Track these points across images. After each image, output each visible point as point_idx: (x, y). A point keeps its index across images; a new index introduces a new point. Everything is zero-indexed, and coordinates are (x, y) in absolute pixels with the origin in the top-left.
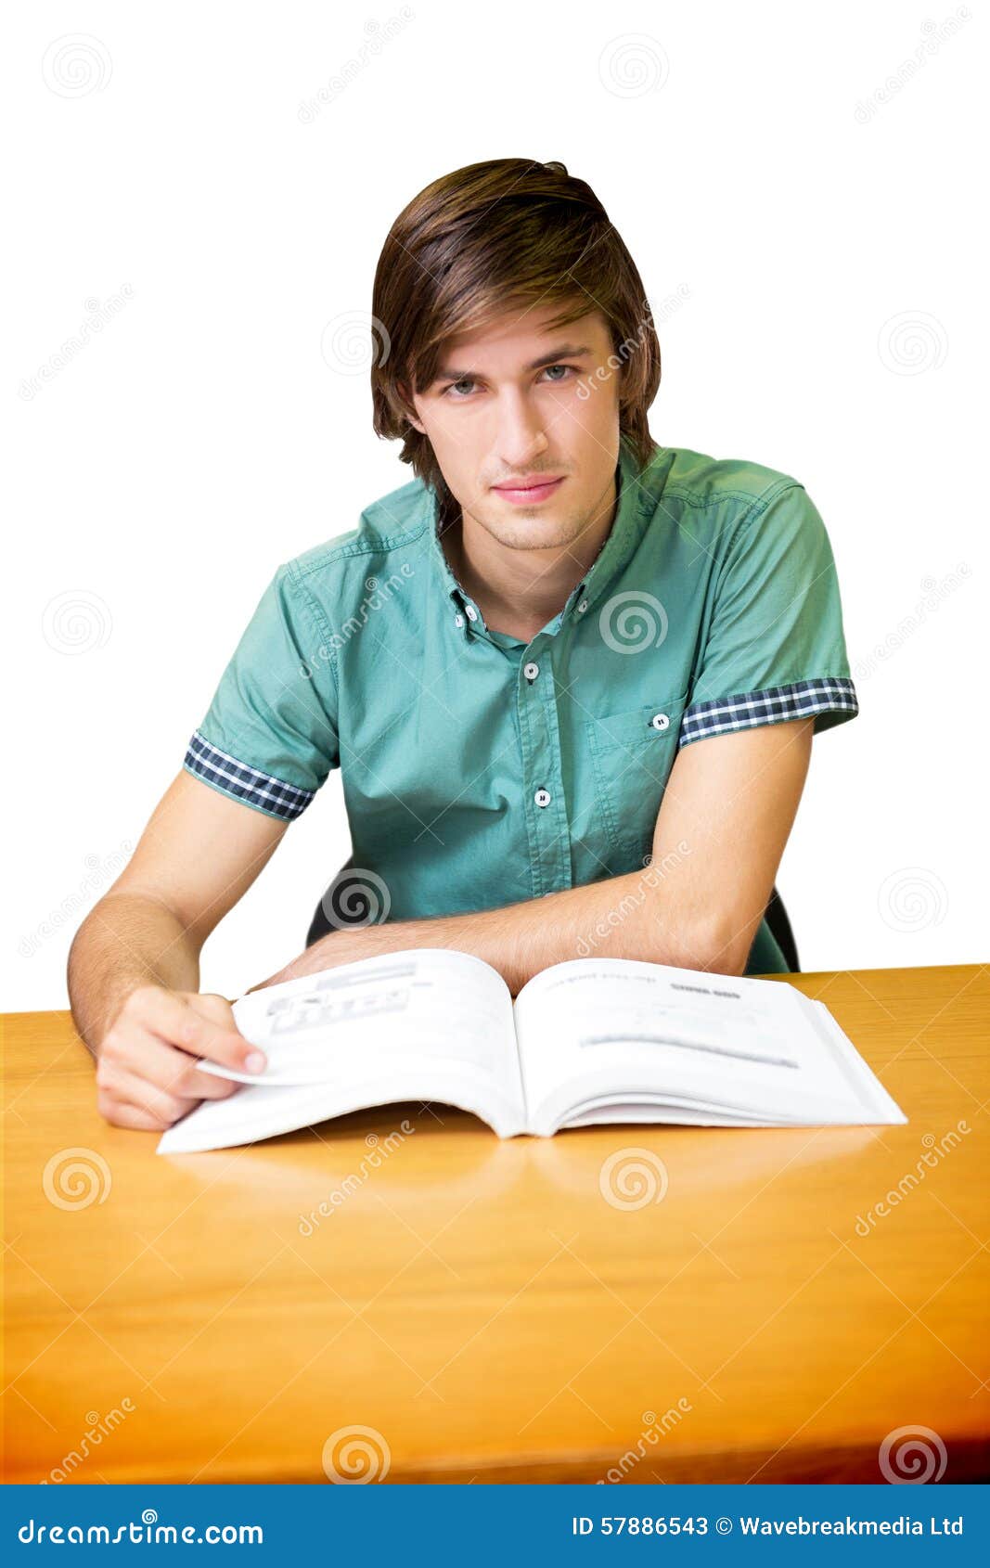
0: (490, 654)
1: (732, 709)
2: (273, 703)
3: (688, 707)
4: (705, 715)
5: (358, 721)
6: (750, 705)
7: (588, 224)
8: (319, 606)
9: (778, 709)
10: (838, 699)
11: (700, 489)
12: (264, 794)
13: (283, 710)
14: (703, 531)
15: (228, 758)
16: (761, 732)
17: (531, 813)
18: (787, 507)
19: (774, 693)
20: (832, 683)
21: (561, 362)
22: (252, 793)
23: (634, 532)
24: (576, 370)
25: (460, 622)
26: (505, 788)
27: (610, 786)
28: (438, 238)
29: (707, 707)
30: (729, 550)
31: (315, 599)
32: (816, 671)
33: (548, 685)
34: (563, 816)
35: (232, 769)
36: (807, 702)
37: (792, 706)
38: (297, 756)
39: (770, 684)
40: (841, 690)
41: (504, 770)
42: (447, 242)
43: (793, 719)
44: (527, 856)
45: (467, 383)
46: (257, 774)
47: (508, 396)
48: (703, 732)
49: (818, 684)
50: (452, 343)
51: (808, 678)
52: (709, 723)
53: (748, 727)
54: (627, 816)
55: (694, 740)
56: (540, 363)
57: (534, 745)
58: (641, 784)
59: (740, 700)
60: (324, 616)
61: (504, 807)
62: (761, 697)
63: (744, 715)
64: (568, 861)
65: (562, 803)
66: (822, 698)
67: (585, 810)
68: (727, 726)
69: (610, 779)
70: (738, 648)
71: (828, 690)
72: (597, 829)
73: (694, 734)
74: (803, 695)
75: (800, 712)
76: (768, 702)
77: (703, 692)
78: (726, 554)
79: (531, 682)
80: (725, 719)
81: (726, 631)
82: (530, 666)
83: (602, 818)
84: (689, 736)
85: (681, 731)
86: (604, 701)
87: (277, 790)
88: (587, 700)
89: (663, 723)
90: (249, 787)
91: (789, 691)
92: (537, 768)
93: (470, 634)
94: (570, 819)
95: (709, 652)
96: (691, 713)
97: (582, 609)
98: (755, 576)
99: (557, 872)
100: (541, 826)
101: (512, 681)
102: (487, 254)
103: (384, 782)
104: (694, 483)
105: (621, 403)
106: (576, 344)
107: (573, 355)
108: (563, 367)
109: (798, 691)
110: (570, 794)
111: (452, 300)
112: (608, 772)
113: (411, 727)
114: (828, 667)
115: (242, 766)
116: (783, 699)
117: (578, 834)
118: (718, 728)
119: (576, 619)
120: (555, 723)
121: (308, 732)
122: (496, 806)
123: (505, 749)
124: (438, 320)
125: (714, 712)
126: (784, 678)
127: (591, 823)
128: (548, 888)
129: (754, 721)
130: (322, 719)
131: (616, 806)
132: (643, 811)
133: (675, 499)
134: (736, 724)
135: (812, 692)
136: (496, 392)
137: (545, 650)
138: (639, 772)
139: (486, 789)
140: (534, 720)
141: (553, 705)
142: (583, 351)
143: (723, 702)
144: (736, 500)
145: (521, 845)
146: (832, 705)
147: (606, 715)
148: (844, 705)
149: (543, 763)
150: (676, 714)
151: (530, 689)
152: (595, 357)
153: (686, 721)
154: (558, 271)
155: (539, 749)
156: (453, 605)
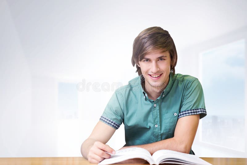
0: (149, 102)
1: (187, 112)
2: (114, 110)
3: (180, 112)
4: (182, 113)
5: (127, 113)
6: (190, 112)
7: (168, 37)
8: (122, 95)
9: (194, 112)
10: (204, 111)
11: (182, 79)
12: (112, 124)
13: (116, 111)
14: (182, 85)
15: (107, 118)
16: (192, 116)
17: (154, 128)
18: (195, 81)
19: (193, 110)
20: (203, 109)
21: (162, 58)
22: (110, 124)
23: (171, 85)
24: (164, 59)
25: (144, 97)
26: (150, 125)
27: (167, 124)
28: (145, 38)
29: (183, 112)
30: (186, 87)
31: (121, 94)
32: (200, 107)
33: (158, 108)
34: (160, 129)
35: (107, 120)
36: (199, 112)
37: (196, 112)
38: (118, 118)
39: (193, 108)
40: (204, 110)
41: (150, 122)
42: (146, 39)
43: (196, 114)
44: (154, 136)
45: (148, 60)
46: (112, 121)
47: (154, 62)
48: (182, 116)
49: (201, 109)
50: (146, 54)
51: (199, 108)
52: (183, 114)
53: (189, 115)
54: (170, 129)
55: (181, 117)
56: (159, 58)
57: (155, 117)
58: (172, 124)
59: (188, 111)
60: (123, 96)
61: (150, 128)
62: (191, 110)
63: (189, 113)
64: (160, 137)
65: (159, 127)
66: (201, 111)
67: (163, 128)
68: (186, 115)
69: (167, 123)
70: (188, 103)
71: (202, 110)
72: (165, 131)
73: (181, 116)
74: (198, 111)
75: (198, 113)
76: (192, 111)
77: (182, 110)
78: (186, 88)
79: (155, 107)
80: (186, 114)
81: (186, 100)
82: (155, 105)
83: (166, 130)
84: (180, 117)
85: (179, 116)
86: (166, 111)
87: (114, 124)
88: (164, 110)
89: (176, 114)
90: (110, 123)
91: (196, 110)
92: (156, 121)
93: (146, 99)
94: (161, 130)
95: (183, 103)
96: (180, 113)
97: (163, 96)
98: (190, 91)
99: (159, 139)
100: (156, 130)
101: (152, 107)
102: (152, 41)
103: (131, 123)
104: (181, 78)
105: (171, 65)
106: (165, 56)
107: (164, 57)
108: (162, 59)
109: (197, 110)
110: (161, 125)
111: (147, 47)
112: (167, 122)
113: (136, 114)
114: (202, 107)
115: (109, 119)
116: (195, 111)
117: (162, 132)
118: (185, 115)
119: (162, 98)
120: (159, 114)
121: (119, 115)
122: (148, 128)
123: (150, 118)
124: (144, 50)
125: (184, 113)
126: (195, 108)
127: (164, 130)
128: (157, 141)
129: (190, 114)
130: (122, 113)
131: (168, 128)
132: (172, 129)
133: (178, 80)
134: (187, 115)
135: (200, 110)
136: (152, 62)
137: (157, 102)
138: (172, 122)
139: (147, 125)
140: (155, 113)
141: (158, 111)
142: (166, 57)
143: (185, 111)
144: (187, 80)
145: (153, 134)
146: (203, 112)
147: (167, 113)
148: (205, 113)
149: (157, 120)
150: (178, 113)
151: (155, 108)
152: (167, 58)
153: (179, 114)
154: (163, 44)
155: (156, 118)
156: (143, 94)
